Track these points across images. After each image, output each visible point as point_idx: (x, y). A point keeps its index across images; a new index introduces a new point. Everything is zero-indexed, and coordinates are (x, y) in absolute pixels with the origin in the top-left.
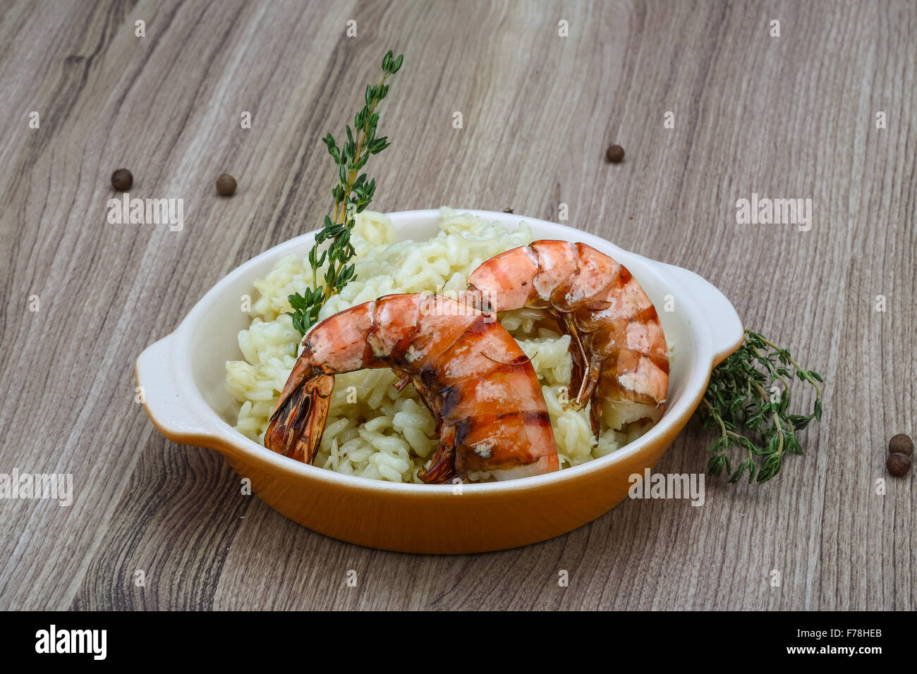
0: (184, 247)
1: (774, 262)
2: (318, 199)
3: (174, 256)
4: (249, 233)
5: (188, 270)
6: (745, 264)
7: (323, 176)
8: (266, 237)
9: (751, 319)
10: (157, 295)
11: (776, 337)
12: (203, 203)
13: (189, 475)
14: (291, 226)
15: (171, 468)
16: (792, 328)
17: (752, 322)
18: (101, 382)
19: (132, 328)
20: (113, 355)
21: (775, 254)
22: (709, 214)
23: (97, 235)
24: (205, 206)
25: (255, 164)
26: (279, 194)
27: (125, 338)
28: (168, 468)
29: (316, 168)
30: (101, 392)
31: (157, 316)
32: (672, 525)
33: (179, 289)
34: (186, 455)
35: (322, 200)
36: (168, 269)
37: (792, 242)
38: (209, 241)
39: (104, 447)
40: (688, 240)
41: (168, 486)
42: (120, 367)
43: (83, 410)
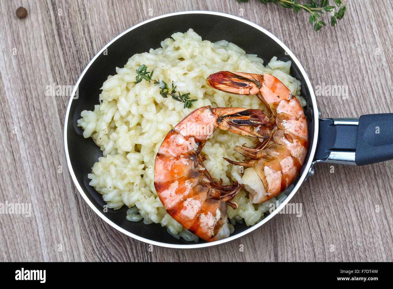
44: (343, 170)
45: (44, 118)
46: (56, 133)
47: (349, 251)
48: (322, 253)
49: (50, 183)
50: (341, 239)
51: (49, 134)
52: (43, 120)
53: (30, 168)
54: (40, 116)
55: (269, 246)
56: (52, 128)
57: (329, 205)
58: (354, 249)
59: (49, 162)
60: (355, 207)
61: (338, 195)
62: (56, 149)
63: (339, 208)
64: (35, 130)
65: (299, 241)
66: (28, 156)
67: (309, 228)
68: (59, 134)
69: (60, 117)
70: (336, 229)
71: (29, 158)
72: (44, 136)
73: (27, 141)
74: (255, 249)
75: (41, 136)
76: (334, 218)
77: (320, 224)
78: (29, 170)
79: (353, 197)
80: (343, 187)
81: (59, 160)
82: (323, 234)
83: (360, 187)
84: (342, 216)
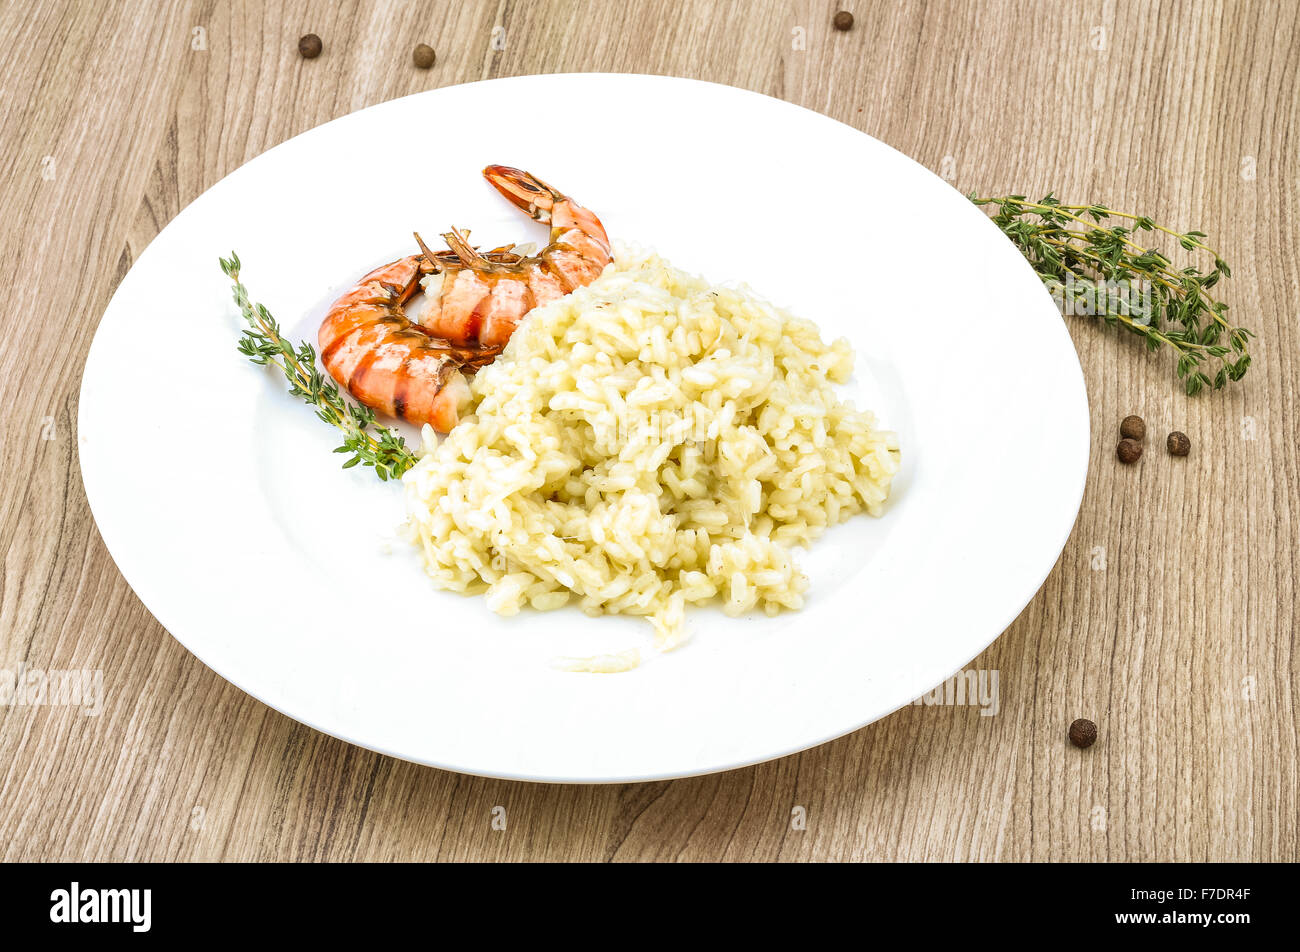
1: (1011, 175)
6: (980, 178)
21: (1013, 164)
22: (943, 106)
23: (288, 121)
37: (1031, 149)
40: (921, 141)
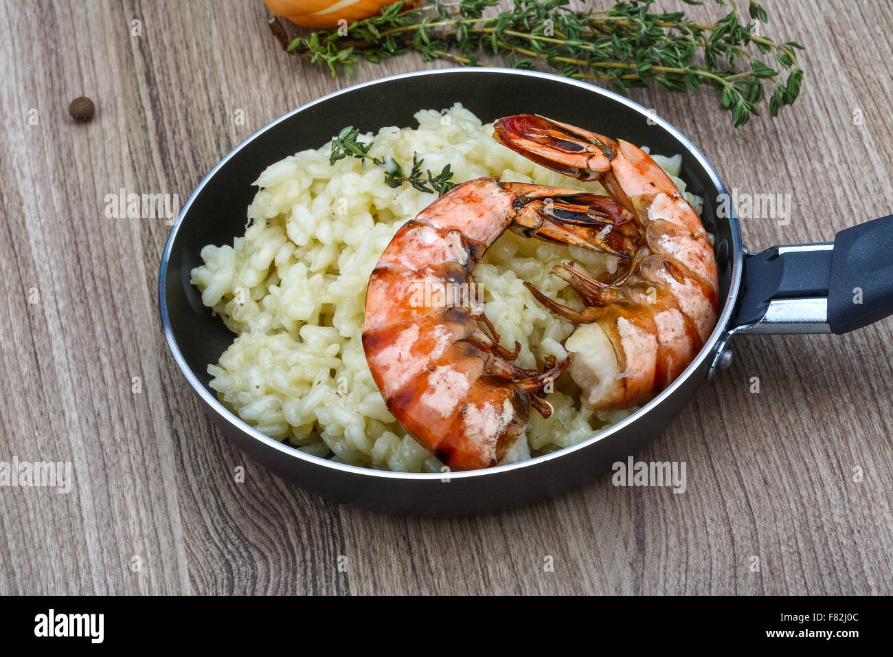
0: (71, 220)
2: (190, 103)
3: (67, 237)
4: (135, 175)
5: (94, 254)
7: (178, 68)
8: (160, 177)
9: (763, 137)
10: (77, 300)
11: (802, 155)
12: (59, 146)
13: (256, 555)
14: (180, 153)
15: (230, 552)
16: (812, 138)
17: (765, 142)
18: (79, 448)
19: (74, 357)
20: (73, 405)
24: (64, 152)
25: (89, 73)
26: (141, 109)
27: (75, 377)
28: (225, 552)
29: (163, 59)
30: (89, 465)
31: (93, 332)
32: (828, 456)
33: (99, 284)
34: (237, 527)
35: (195, 104)
36: (69, 257)
38: (96, 203)
39: (135, 544)
41: (240, 579)
42: (91, 420)
43: (82, 498)
44: (797, 384)
45: (115, 293)
46: (138, 321)
47: (813, 532)
48: (749, 537)
49: (116, 409)
50: (794, 510)
51: (123, 322)
52: (112, 296)
53: (72, 382)
54: (104, 290)
55: (623, 525)
56: (131, 311)
57: (767, 448)
58: (826, 529)
59: (118, 372)
60: (826, 450)
61: (787, 428)
62: (136, 348)
63: (789, 454)
64: (90, 314)
65: (695, 515)
66: (71, 359)
67: (720, 490)
68: (146, 321)
69: (150, 292)
70: (782, 493)
71: (71, 366)
72: (111, 326)
73: (71, 334)
74: (591, 531)
75: (105, 326)
76: (778, 471)
77: (745, 483)
78: (70, 385)
79: (823, 432)
80: (798, 414)
81: (141, 368)
82: (753, 501)
83: (837, 415)
84: (797, 467)
